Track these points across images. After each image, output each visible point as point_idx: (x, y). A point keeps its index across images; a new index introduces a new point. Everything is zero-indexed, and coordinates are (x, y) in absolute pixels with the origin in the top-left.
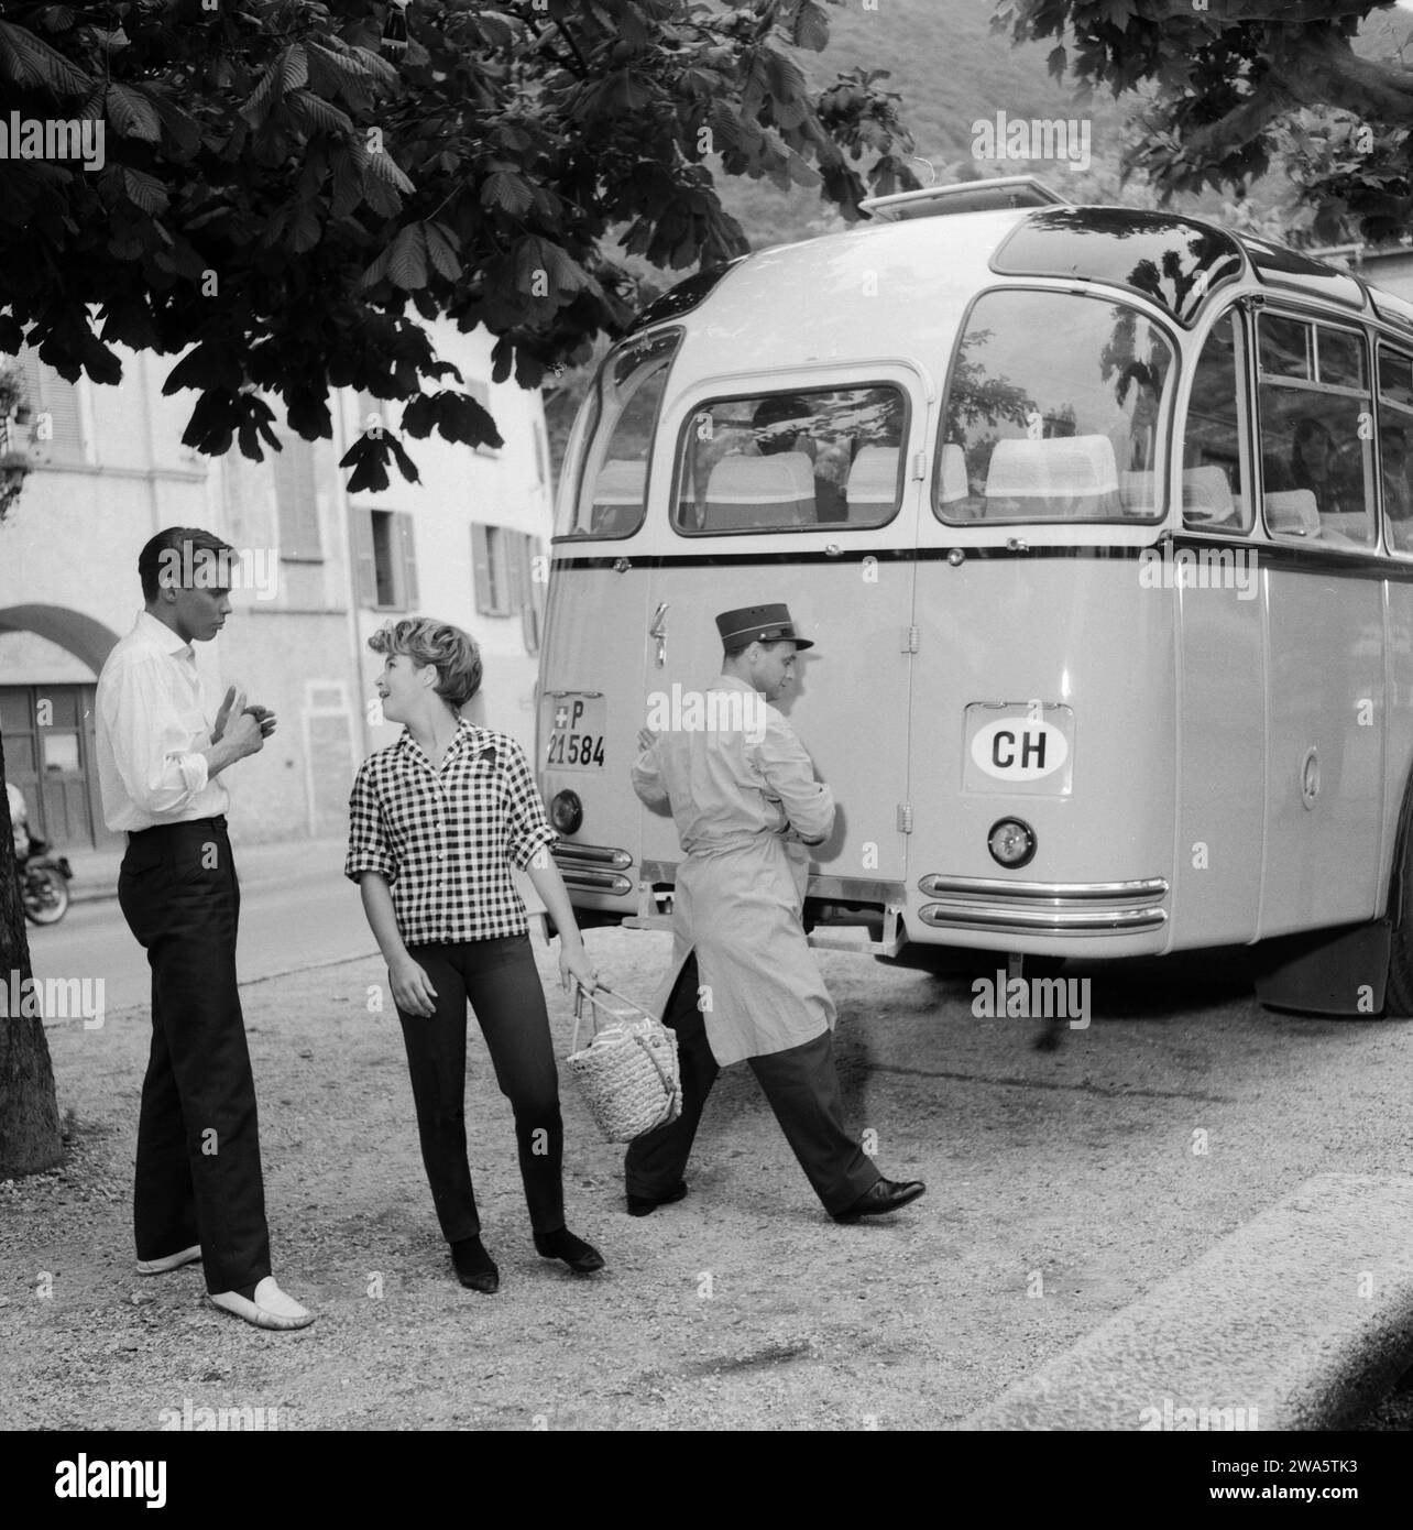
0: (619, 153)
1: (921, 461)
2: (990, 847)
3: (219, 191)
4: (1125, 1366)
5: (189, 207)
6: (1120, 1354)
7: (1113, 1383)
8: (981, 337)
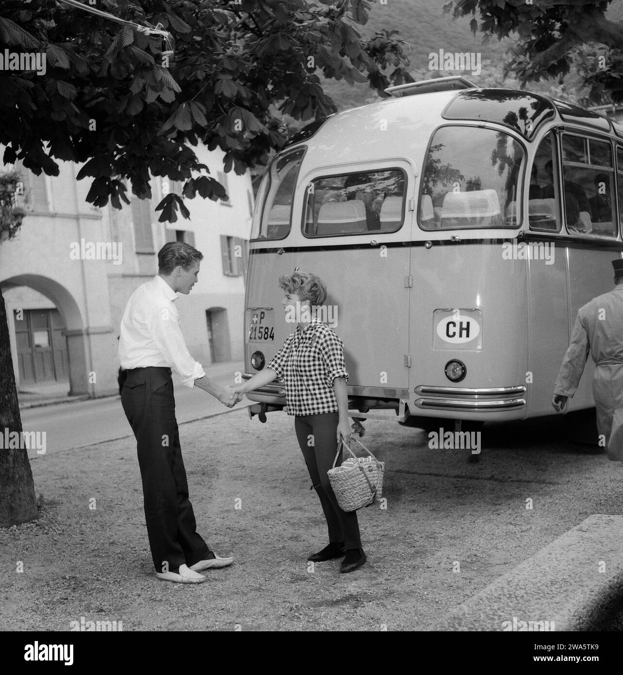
0: (278, 70)
1: (412, 202)
2: (446, 373)
3: (100, 90)
4: (502, 600)
5: (87, 98)
6: (500, 595)
7: (496, 607)
8: (439, 147)
